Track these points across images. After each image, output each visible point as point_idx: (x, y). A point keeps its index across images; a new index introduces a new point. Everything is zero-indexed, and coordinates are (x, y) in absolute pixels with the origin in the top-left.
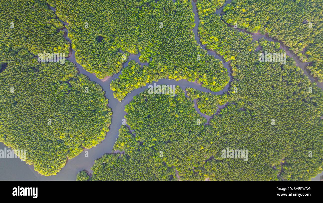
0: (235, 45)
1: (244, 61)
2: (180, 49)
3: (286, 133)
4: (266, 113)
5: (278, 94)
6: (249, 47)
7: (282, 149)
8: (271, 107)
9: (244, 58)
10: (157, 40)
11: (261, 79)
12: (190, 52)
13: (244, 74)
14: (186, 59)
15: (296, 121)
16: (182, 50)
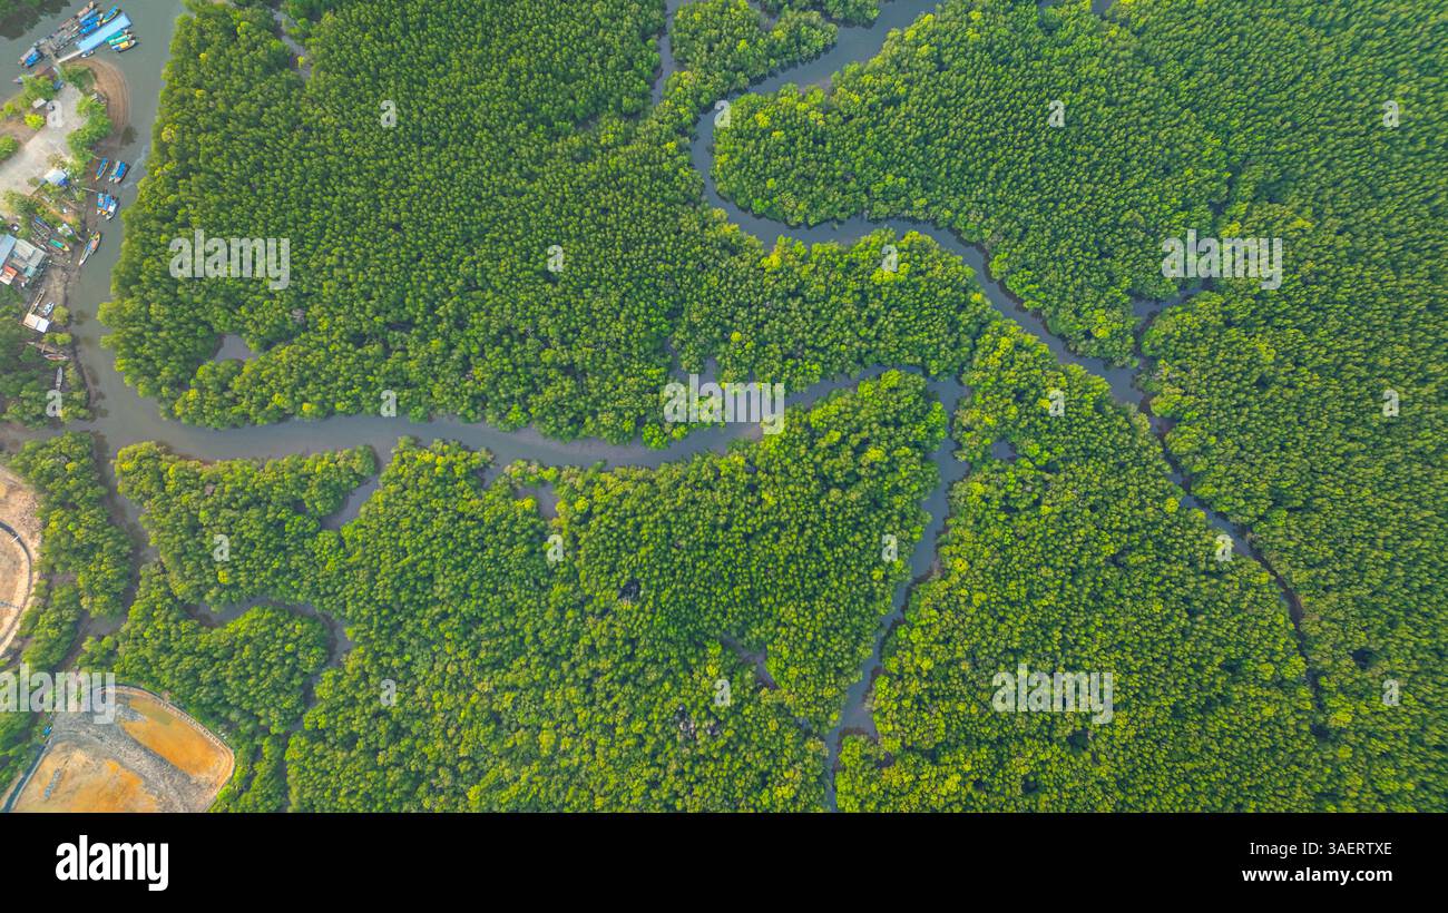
0: (803, 312)
1: (727, 282)
2: (979, 132)
3: (377, 157)
4: (501, 165)
5: (513, 266)
6: (748, 346)
7: (344, 93)
8: (501, 199)
9: (733, 292)
10: (1085, 102)
11: (616, 264)
12: (937, 156)
13: (688, 235)
14: (932, 115)
15: (379, 224)
16: (973, 136)
